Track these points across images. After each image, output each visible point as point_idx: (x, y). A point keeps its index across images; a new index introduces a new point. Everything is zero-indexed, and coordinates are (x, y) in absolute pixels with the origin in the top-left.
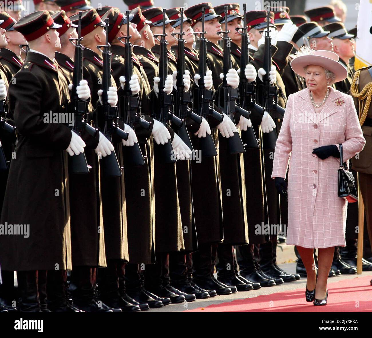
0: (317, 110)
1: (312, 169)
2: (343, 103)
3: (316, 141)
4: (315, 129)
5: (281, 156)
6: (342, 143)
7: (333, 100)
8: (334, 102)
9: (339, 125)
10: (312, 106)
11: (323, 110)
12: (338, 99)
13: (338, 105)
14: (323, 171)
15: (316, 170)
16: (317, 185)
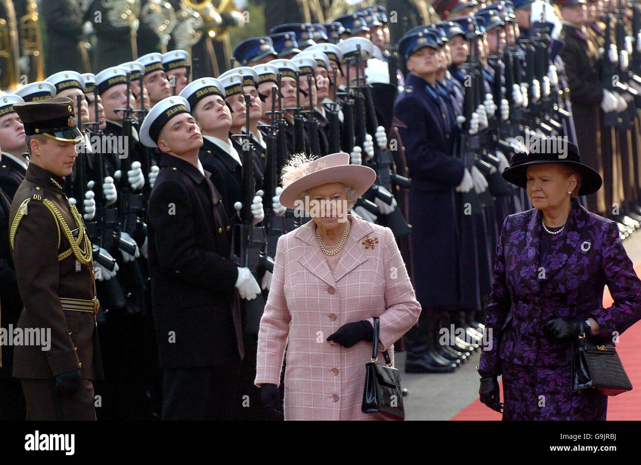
0: (331, 259)
1: (329, 368)
2: (377, 242)
3: (333, 317)
4: (331, 296)
6: (381, 314)
7: (358, 240)
8: (361, 242)
9: (374, 284)
10: (321, 253)
11: (342, 259)
12: (367, 236)
13: (367, 248)
14: (349, 368)
15: (338, 368)
16: (340, 395)
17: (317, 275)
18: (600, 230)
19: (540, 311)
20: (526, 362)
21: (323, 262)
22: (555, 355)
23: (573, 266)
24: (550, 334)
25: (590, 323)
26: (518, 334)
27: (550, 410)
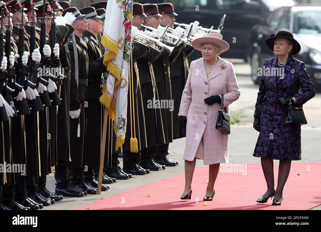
0: (208, 72)
1: (203, 112)
2: (226, 68)
3: (206, 93)
4: (206, 85)
5: (185, 102)
6: (225, 94)
7: (219, 66)
8: (220, 67)
9: (222, 83)
10: (205, 69)
11: (212, 73)
12: (222, 65)
13: (222, 69)
14: (211, 113)
15: (206, 112)
16: (206, 122)
17: (202, 77)
18: (298, 65)
19: (277, 94)
20: (271, 112)
21: (205, 72)
22: (282, 110)
23: (288, 78)
24: (279, 103)
25: (294, 99)
26: (268, 103)
27: (278, 131)
